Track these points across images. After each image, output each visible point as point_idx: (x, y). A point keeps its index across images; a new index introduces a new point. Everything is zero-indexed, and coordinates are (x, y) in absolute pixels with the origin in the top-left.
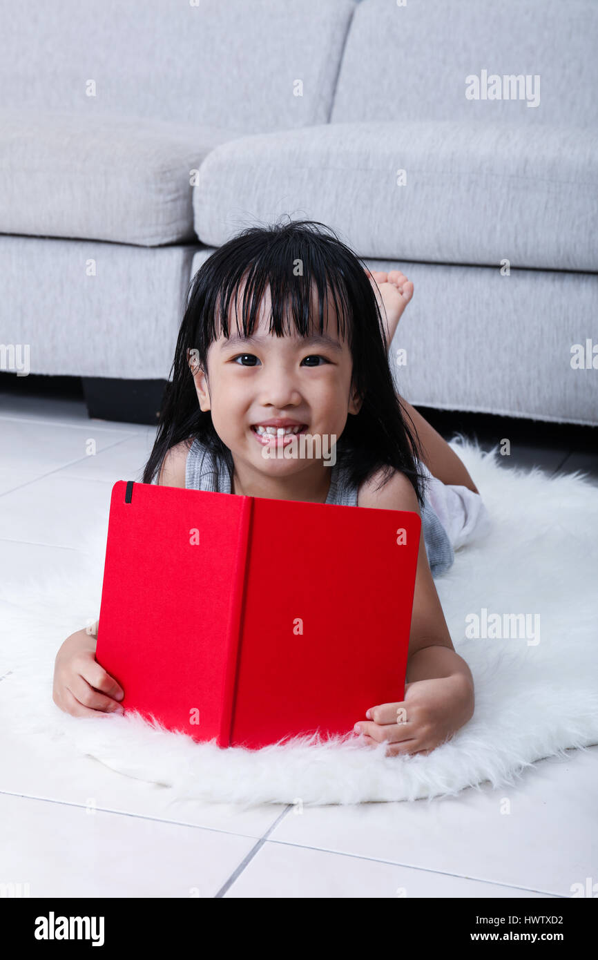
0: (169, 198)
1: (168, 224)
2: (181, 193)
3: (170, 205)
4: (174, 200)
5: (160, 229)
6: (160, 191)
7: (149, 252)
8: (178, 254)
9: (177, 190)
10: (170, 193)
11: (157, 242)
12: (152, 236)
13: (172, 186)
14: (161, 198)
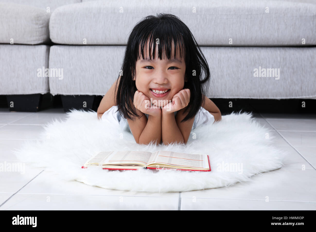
0: (40, 26)
1: (40, 36)
2: (44, 25)
3: (40, 29)
4: (42, 27)
5: (37, 38)
6: (37, 24)
7: (33, 47)
8: (44, 47)
9: (43, 24)
10: (40, 25)
11: (36, 43)
12: (34, 41)
13: (41, 22)
14: (37, 27)
